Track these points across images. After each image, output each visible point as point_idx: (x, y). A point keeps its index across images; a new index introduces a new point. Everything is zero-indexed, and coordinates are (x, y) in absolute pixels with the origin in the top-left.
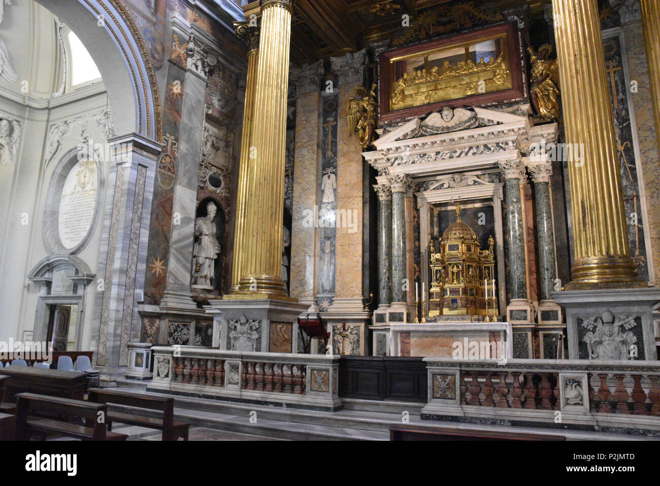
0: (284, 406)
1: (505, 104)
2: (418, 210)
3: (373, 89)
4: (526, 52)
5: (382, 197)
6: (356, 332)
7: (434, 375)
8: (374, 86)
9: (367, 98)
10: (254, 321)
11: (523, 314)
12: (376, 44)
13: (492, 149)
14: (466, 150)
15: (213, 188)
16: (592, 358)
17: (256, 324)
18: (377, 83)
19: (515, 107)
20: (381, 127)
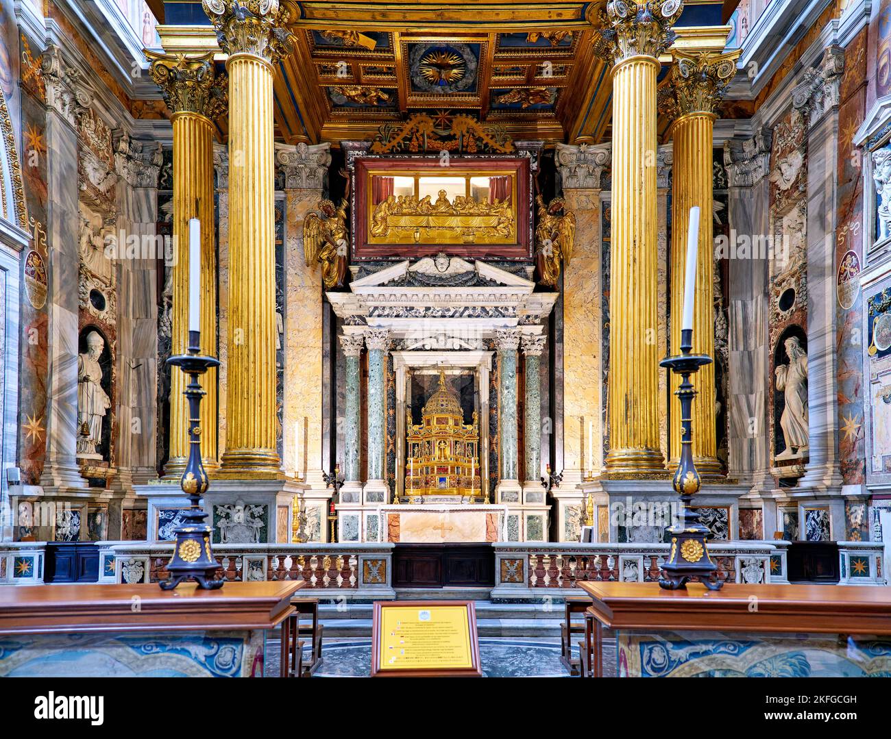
0: (333, 602)
1: (507, 261)
2: (394, 373)
3: (344, 207)
4: (535, 201)
5: (350, 352)
6: (315, 513)
7: (502, 560)
8: (345, 203)
9: (336, 219)
10: (256, 506)
11: (515, 496)
12: (351, 144)
13: (491, 313)
14: (461, 310)
15: (95, 310)
16: (630, 542)
17: (260, 509)
18: (349, 201)
19: (518, 267)
20: (356, 263)
